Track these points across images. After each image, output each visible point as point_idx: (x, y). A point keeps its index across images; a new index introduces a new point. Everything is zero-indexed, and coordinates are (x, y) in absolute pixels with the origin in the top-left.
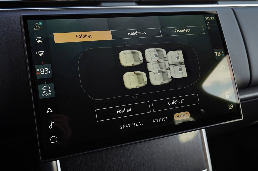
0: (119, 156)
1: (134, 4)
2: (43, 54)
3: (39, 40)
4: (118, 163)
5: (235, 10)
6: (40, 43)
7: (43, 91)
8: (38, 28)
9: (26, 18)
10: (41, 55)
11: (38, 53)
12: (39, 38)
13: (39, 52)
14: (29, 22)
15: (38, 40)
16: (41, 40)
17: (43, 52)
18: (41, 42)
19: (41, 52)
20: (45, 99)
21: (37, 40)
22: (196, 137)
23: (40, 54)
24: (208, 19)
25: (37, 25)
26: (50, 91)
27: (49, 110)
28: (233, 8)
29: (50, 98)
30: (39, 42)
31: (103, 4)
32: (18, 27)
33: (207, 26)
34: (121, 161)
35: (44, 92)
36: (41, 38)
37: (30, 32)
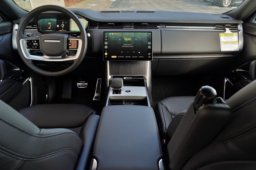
1: (132, 28)
3: (106, 37)
7: (105, 47)
9: (104, 32)
14: (105, 33)
20: (106, 49)
27: (106, 51)
28: (160, 30)
29: (107, 49)
31: (123, 28)
33: (148, 36)
37: (105, 35)
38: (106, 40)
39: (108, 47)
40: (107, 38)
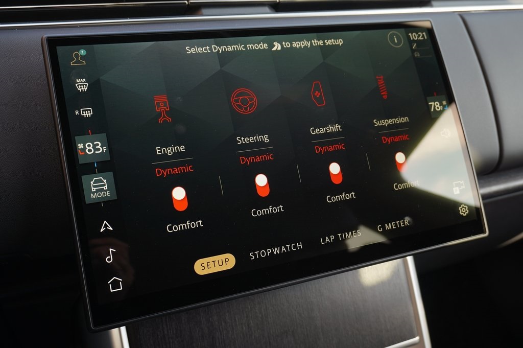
0: (245, 314)
1: (267, 9)
2: (90, 113)
3: (82, 85)
4: (243, 328)
5: (467, 18)
6: (83, 93)
7: (92, 188)
8: (78, 62)
9: (54, 43)
10: (86, 116)
11: (80, 112)
12: (82, 82)
13: (83, 111)
14: (60, 49)
15: (80, 86)
16: (85, 86)
17: (90, 110)
18: (86, 89)
19: (85, 111)
20: (96, 205)
21: (78, 86)
22: (395, 274)
23: (83, 113)
24: (414, 36)
25: (77, 56)
26: (106, 188)
27: (106, 226)
28: (462, 15)
30: (82, 90)
31: (204, 11)
32: (39, 60)
33: (413, 51)
34: (248, 325)
35: (94, 189)
36: (84, 82)
37: (62, 70)
38: (87, 113)
39: (118, 185)
40: (94, 97)
